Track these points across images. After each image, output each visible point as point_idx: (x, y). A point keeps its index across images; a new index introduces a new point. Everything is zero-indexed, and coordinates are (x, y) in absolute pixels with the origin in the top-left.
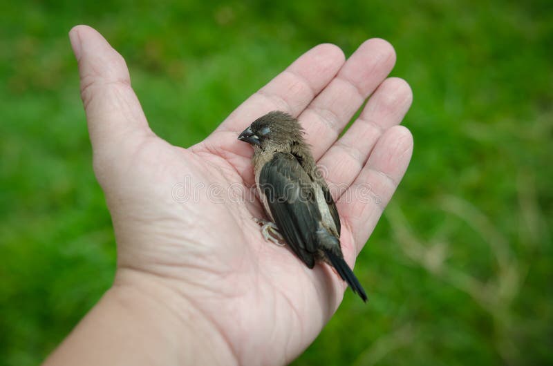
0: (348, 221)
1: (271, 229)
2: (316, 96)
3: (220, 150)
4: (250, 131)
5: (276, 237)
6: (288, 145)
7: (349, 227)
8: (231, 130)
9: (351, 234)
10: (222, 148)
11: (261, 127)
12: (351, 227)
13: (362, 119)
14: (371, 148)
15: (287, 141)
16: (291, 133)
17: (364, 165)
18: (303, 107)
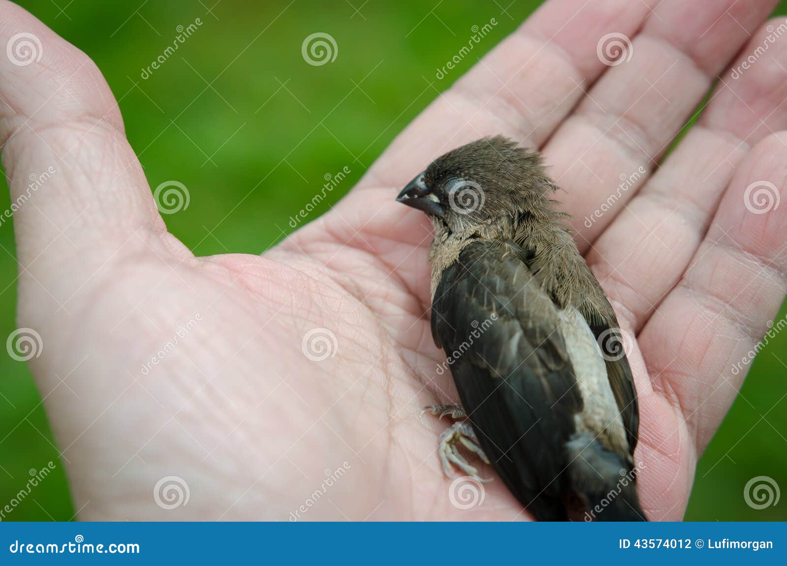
0: (671, 383)
1: (464, 441)
2: (590, 86)
3: (362, 237)
4: (421, 184)
5: (472, 458)
6: (504, 221)
7: (674, 396)
8: (384, 184)
9: (679, 412)
10: (367, 231)
11: (445, 176)
12: (678, 395)
13: (705, 126)
14: (718, 194)
15: (503, 212)
16: (512, 192)
17: (704, 233)
18: (558, 116)
